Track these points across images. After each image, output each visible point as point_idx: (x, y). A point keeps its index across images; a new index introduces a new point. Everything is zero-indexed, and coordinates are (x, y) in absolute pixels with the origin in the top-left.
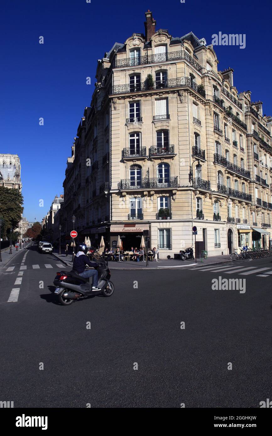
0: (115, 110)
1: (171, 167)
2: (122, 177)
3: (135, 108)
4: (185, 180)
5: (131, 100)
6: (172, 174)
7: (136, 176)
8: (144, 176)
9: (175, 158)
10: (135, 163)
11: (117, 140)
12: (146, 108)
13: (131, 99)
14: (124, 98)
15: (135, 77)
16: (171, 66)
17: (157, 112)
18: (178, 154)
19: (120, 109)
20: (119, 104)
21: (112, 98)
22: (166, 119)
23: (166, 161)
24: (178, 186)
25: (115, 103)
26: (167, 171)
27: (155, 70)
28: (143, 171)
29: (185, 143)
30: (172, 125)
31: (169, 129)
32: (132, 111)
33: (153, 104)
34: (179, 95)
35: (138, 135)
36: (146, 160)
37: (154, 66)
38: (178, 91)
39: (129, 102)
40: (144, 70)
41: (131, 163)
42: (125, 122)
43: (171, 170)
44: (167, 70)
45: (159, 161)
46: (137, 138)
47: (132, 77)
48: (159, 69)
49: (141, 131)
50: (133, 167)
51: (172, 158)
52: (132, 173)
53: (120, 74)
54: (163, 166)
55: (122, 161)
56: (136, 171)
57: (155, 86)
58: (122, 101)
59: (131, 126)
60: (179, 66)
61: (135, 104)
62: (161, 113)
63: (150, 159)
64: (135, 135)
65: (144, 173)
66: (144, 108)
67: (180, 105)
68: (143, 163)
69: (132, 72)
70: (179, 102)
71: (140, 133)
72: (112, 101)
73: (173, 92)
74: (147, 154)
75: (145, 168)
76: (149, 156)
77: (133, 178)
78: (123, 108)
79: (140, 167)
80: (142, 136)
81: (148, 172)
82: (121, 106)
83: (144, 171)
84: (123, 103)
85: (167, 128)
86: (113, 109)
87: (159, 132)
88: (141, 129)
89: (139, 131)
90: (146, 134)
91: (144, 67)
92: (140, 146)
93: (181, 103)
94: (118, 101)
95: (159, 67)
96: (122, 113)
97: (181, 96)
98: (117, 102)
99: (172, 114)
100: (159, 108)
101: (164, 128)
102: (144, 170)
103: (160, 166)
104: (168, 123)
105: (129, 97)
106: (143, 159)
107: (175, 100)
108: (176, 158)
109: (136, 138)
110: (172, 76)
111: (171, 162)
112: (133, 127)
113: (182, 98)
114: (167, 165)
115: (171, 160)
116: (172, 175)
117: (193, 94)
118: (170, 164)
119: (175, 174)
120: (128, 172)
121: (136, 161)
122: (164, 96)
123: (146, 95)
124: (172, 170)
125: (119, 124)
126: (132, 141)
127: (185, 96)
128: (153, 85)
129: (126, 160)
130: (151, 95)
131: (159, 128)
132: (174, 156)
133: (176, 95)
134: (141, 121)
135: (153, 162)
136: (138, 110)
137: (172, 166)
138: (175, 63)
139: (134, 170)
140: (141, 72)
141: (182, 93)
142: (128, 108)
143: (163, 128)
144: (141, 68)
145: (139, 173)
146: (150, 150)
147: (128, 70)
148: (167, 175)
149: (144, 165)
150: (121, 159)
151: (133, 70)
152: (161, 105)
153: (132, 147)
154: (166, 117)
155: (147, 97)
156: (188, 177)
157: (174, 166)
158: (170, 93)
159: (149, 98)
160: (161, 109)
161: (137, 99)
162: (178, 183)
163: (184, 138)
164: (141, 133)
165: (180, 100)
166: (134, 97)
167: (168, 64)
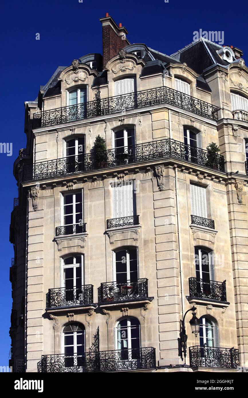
0: (35, 211)
1: (141, 325)
2: (47, 350)
3: (74, 204)
4: (170, 352)
5: (65, 189)
6: (144, 341)
7: (75, 345)
8: (89, 346)
9: (148, 306)
10: (71, 319)
11: (37, 272)
12: (93, 204)
13: (66, 187)
14: (51, 186)
15: (77, 142)
16: (141, 118)
17: (116, 210)
18: (156, 298)
19: (44, 207)
20: (42, 197)
21: (29, 188)
22: (133, 226)
23: (131, 312)
24: (157, 365)
25: (34, 197)
26: (136, 333)
27: (112, 127)
28: (87, 336)
29: (168, 273)
30: (143, 236)
31: (137, 245)
32: (68, 210)
33: (106, 194)
34: (156, 175)
35: (79, 261)
36: (93, 312)
37: (110, 120)
38: (153, 167)
39: (63, 193)
40: (91, 128)
41: (64, 320)
42: (53, 235)
43: (142, 332)
44: (135, 125)
45: (119, 314)
46: (78, 265)
47: (70, 141)
48: (119, 123)
49: (84, 252)
50: (69, 327)
51: (143, 306)
52: (69, 340)
53: (46, 138)
54: (129, 323)
55: (46, 316)
56: (75, 335)
57: (111, 158)
58: (48, 192)
59: (65, 243)
60: (156, 116)
61: (74, 197)
62: (124, 211)
63: (99, 311)
64: (75, 260)
65: (89, 340)
66: (89, 203)
67: (158, 195)
68: (88, 318)
69: (68, 133)
70: (157, 189)
71: (82, 256)
72: (29, 193)
73: (145, 170)
74: (96, 300)
75: (92, 328)
76: (99, 304)
77: (69, 351)
78: (49, 207)
79: (81, 327)
80: (86, 262)
81: (97, 337)
82: (45, 201)
83: (89, 336)
84: (51, 196)
85: (134, 244)
86: (31, 209)
87: (120, 252)
88: (82, 247)
89: (79, 252)
90: (94, 257)
91: (91, 123)
92: (83, 284)
93: (160, 191)
94: (40, 193)
95: (120, 120)
96: (49, 217)
97: (159, 176)
98: (39, 195)
99: (144, 214)
100: (120, 201)
101: (129, 243)
102: (90, 332)
103: (123, 322)
104: (136, 233)
105: (61, 184)
106: (87, 312)
107: (148, 185)
108: (152, 305)
109: (75, 265)
110: (144, 137)
111: (142, 316)
112: (68, 244)
113: (163, 180)
114: (135, 322)
115: (143, 311)
116: (145, 343)
117: (187, 168)
118: (140, 318)
119: (150, 339)
120: (57, 338)
121: (73, 316)
122: (126, 178)
123: (92, 179)
124: (144, 332)
125: (43, 238)
126: (69, 273)
127: (168, 176)
128: (106, 158)
129: (55, 314)
130: (102, 177)
131: (119, 245)
132: (147, 303)
133: (150, 175)
134: (85, 231)
135: (106, 317)
136: (79, 208)
137: (144, 324)
138: (148, 112)
139: (72, 333)
140: (87, 133)
141: (160, 170)
142: (59, 205)
143: (126, 244)
144: (85, 125)
145: (81, 340)
146: (101, 290)
147: (62, 130)
148: (136, 343)
149: (89, 323)
150: (44, 312)
151: (71, 130)
152: (123, 195)
153: (69, 284)
154: (132, 221)
155: (96, 182)
156: (176, 345)
157: (148, 323)
158: (138, 172)
159: (99, 183)
160: (123, 204)
161: (75, 187)
162: (157, 359)
163: (167, 264)
164: (83, 254)
165: (158, 186)
166: (71, 184)
167: (136, 115)
